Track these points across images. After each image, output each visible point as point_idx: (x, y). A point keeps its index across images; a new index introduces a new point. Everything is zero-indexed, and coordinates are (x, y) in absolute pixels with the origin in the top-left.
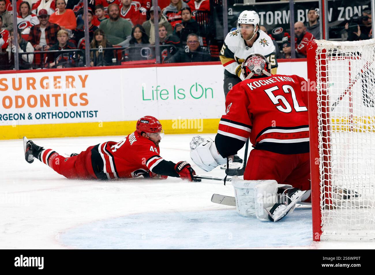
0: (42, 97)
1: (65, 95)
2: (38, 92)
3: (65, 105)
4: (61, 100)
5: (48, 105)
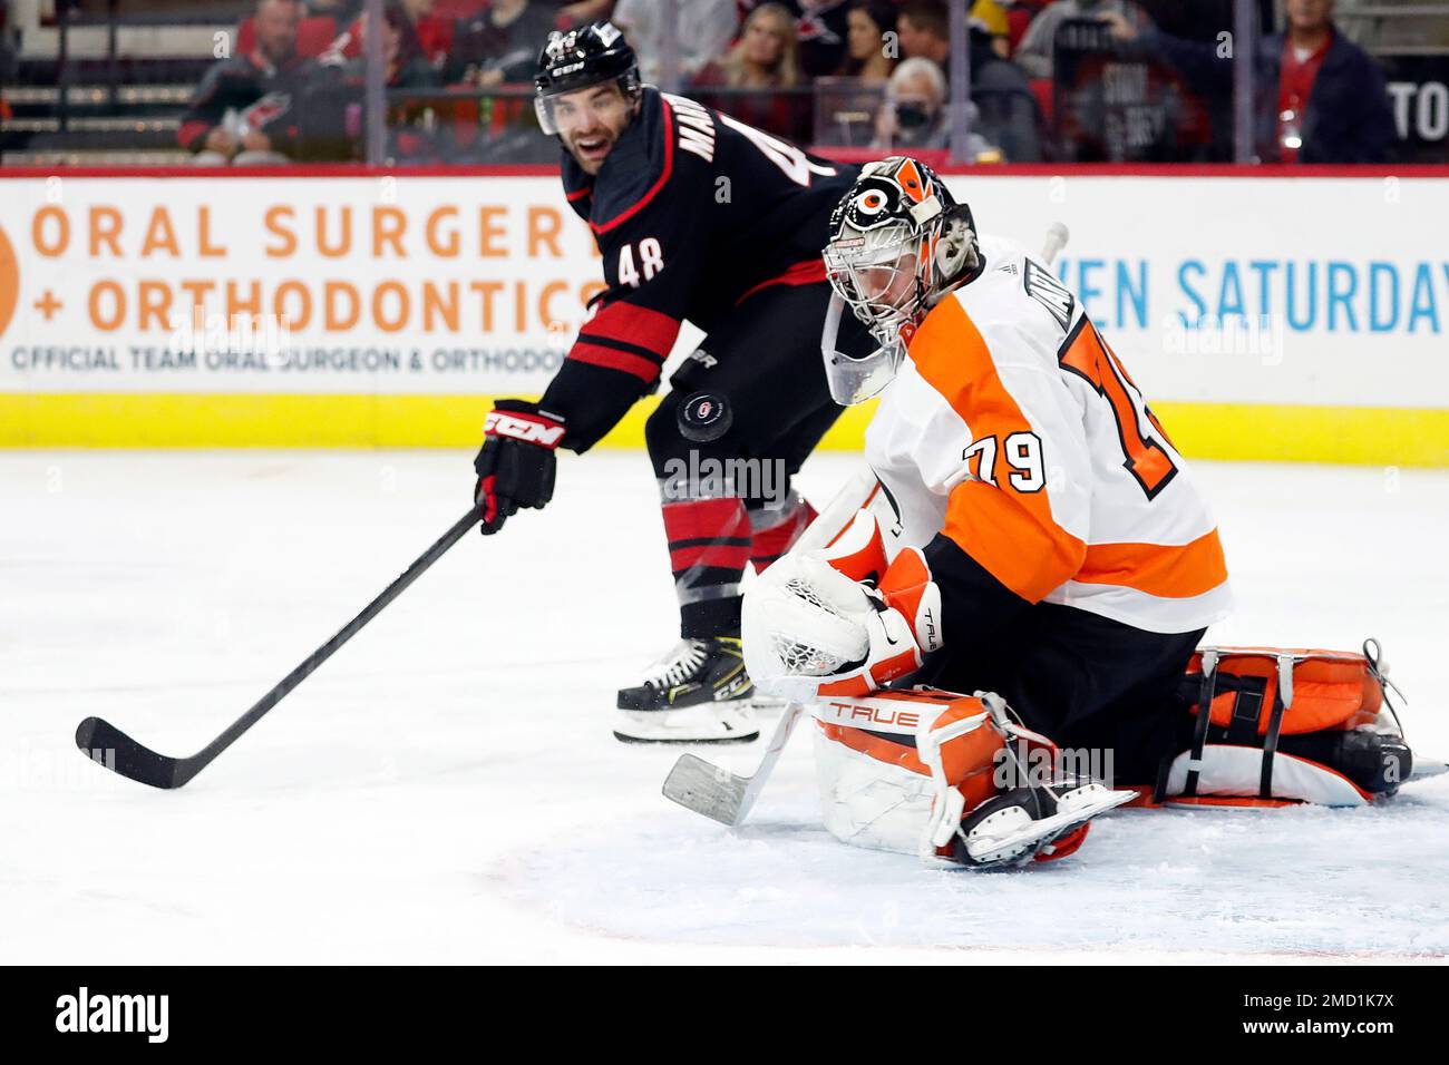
0: (430, 292)
1: (521, 289)
2: (417, 268)
3: (521, 325)
4: (504, 304)
5: (453, 323)
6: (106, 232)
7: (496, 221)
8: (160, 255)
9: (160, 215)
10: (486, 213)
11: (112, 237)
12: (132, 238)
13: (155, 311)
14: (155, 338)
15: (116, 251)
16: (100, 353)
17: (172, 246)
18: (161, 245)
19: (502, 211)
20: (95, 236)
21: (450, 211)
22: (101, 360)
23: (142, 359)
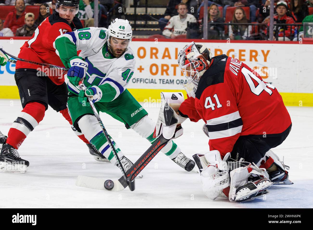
6: (154, 53)
7: (243, 53)
8: (166, 59)
9: (167, 49)
10: (241, 51)
11: (156, 54)
12: (160, 55)
13: (165, 71)
14: (165, 77)
15: (157, 58)
16: (152, 80)
17: (169, 57)
18: (167, 56)
19: (244, 51)
20: (152, 54)
21: (232, 50)
22: (152, 82)
23: (162, 81)
